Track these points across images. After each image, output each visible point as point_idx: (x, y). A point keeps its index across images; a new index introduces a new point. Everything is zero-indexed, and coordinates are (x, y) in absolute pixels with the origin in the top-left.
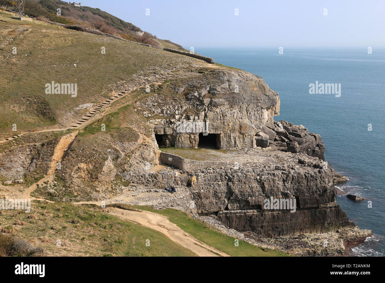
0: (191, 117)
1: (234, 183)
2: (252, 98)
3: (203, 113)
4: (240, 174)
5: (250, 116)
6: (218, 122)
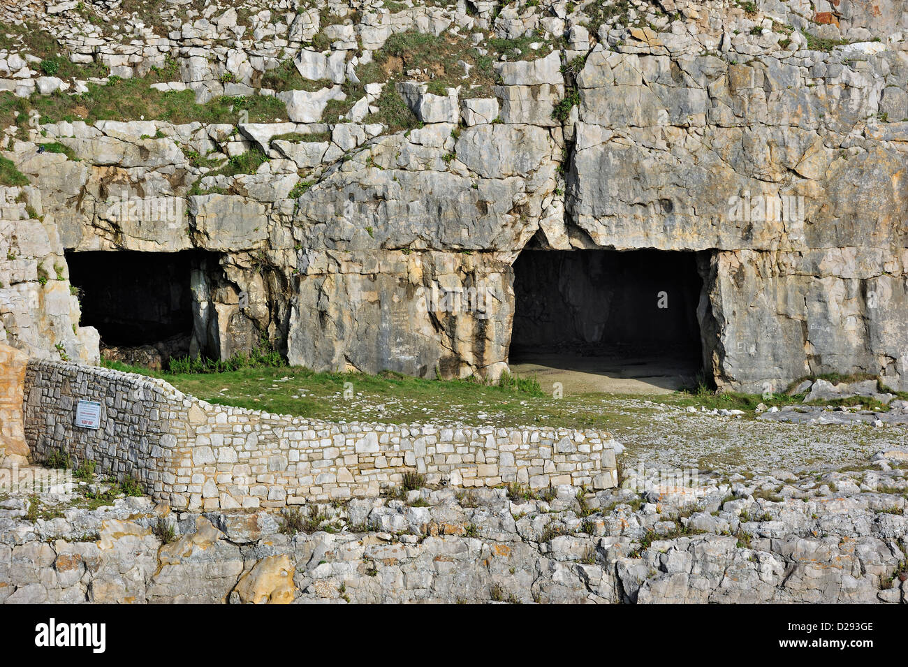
0: (427, 97)
6: (689, 142)
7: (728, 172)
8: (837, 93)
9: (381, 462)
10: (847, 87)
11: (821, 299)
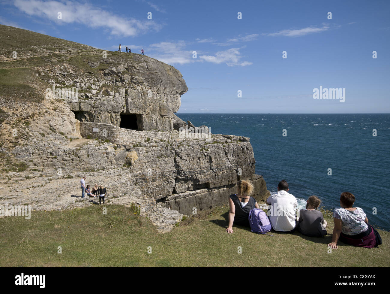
0: (110, 92)
1: (182, 158)
2: (168, 82)
3: (124, 89)
4: (187, 147)
5: (167, 99)
6: (140, 101)
7: (144, 105)
9: (144, 137)
11: (152, 120)
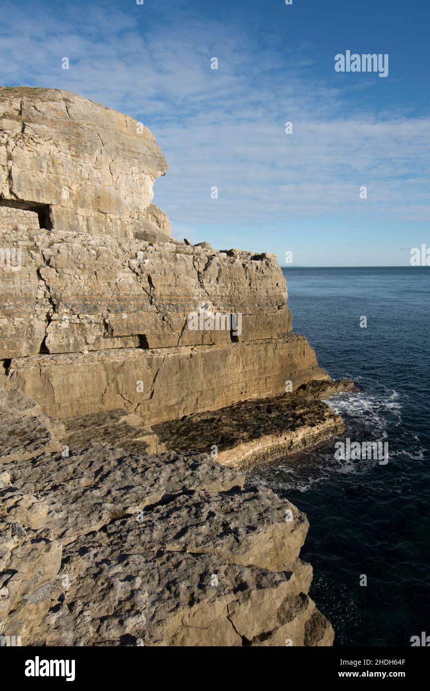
5: (118, 183)
6: (42, 175)
7: (54, 185)
8: (79, 172)
10: (81, 171)
11: (77, 220)
